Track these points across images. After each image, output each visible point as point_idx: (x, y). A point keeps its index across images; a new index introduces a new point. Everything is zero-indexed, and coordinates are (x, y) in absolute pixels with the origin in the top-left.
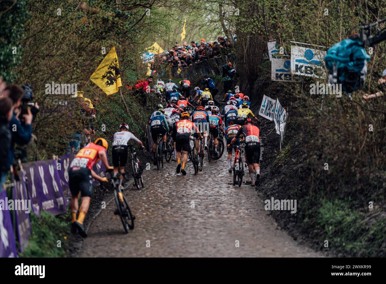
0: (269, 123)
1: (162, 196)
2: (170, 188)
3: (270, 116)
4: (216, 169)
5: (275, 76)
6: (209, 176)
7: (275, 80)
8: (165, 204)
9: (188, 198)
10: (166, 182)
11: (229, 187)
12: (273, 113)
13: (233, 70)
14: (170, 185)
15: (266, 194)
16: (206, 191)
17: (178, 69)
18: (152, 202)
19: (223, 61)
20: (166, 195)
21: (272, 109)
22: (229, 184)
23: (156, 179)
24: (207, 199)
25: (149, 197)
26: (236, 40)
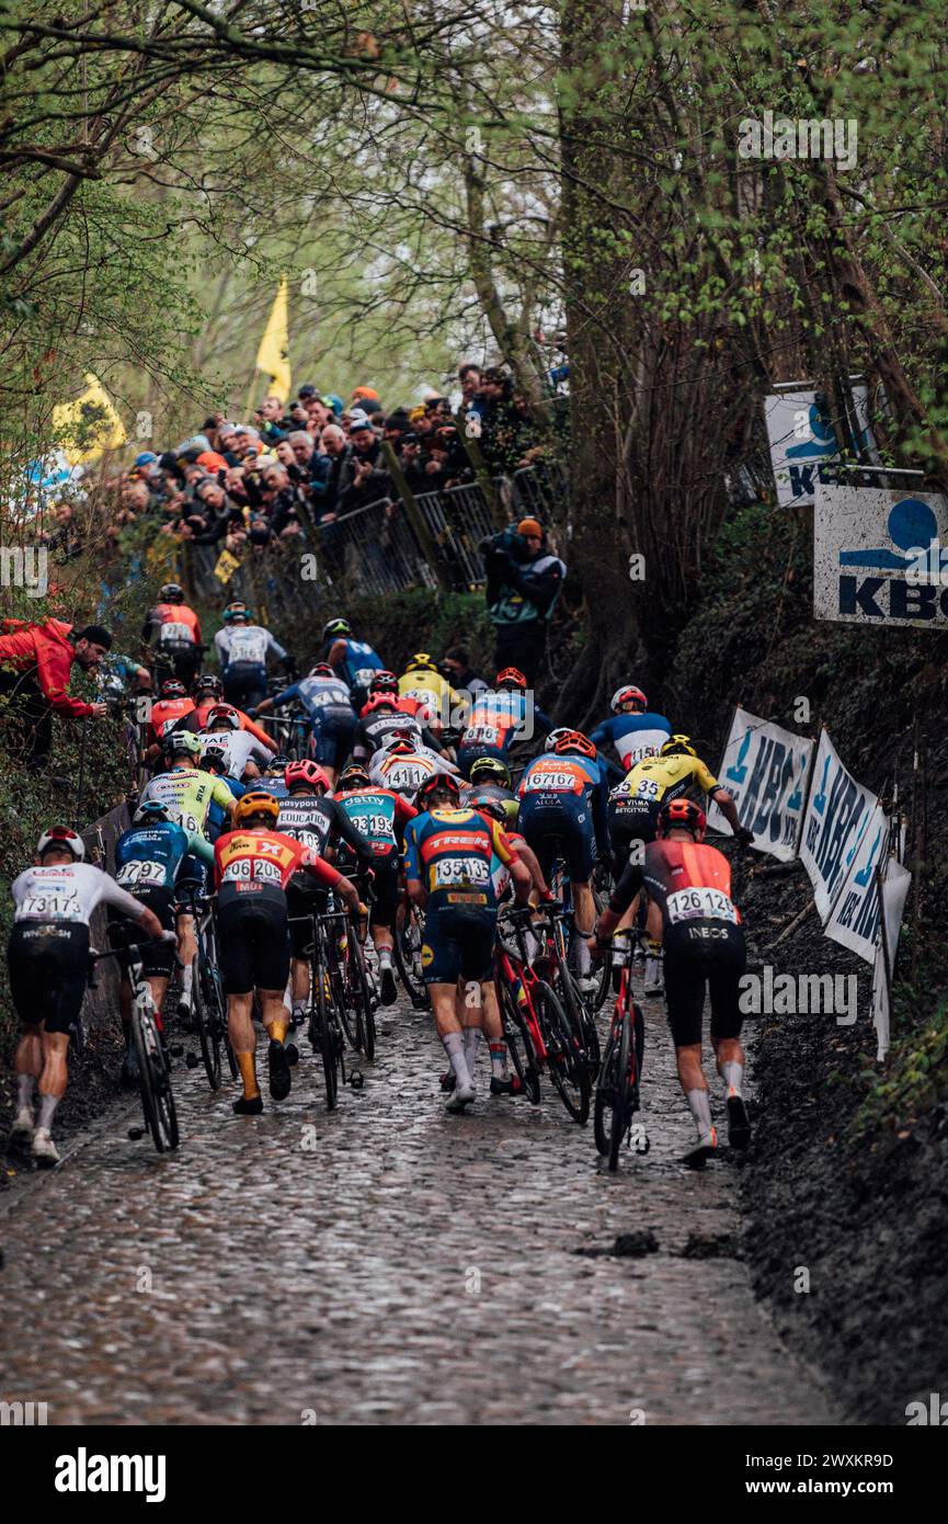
0: (771, 875)
1: (180, 1330)
2: (224, 1275)
3: (775, 835)
4: (485, 1155)
5: (835, 594)
6: (455, 1204)
7: (834, 615)
8: (208, 1391)
9: (345, 1347)
10: (190, 1238)
11: (587, 1274)
12: (797, 815)
13: (550, 560)
14: (218, 1256)
15: (837, 1327)
16: (450, 1303)
17: (219, 554)
18: (121, 1369)
19: (485, 511)
20: (204, 1325)
21: (789, 792)
22: (580, 1252)
23: (131, 1212)
24: (467, 1353)
25: (99, 1339)
26: (565, 384)
